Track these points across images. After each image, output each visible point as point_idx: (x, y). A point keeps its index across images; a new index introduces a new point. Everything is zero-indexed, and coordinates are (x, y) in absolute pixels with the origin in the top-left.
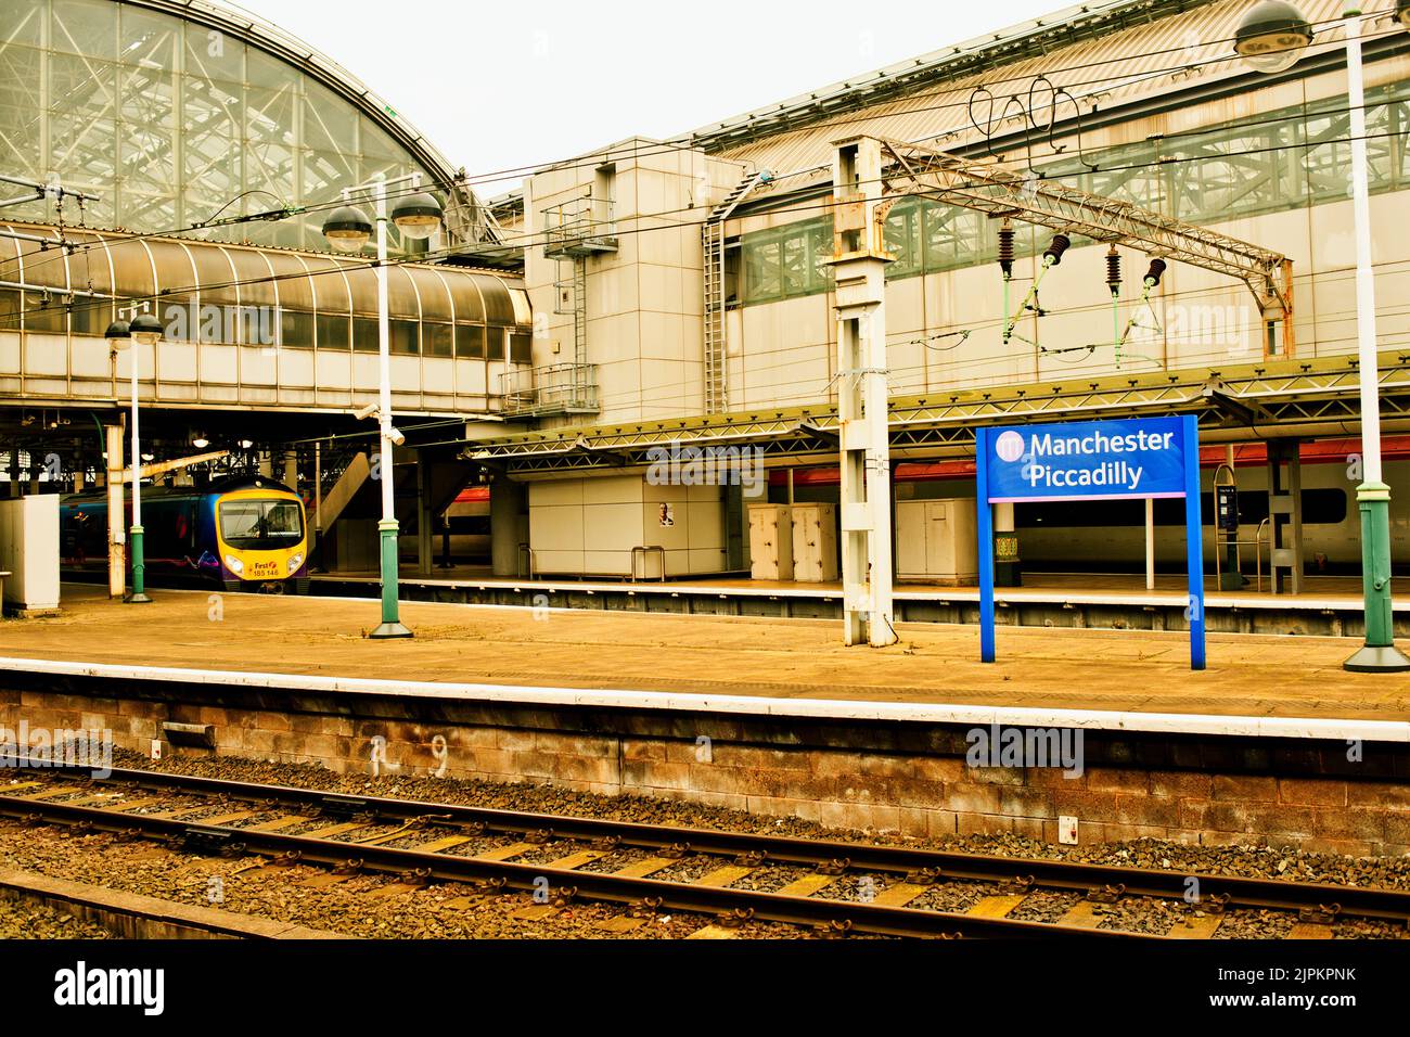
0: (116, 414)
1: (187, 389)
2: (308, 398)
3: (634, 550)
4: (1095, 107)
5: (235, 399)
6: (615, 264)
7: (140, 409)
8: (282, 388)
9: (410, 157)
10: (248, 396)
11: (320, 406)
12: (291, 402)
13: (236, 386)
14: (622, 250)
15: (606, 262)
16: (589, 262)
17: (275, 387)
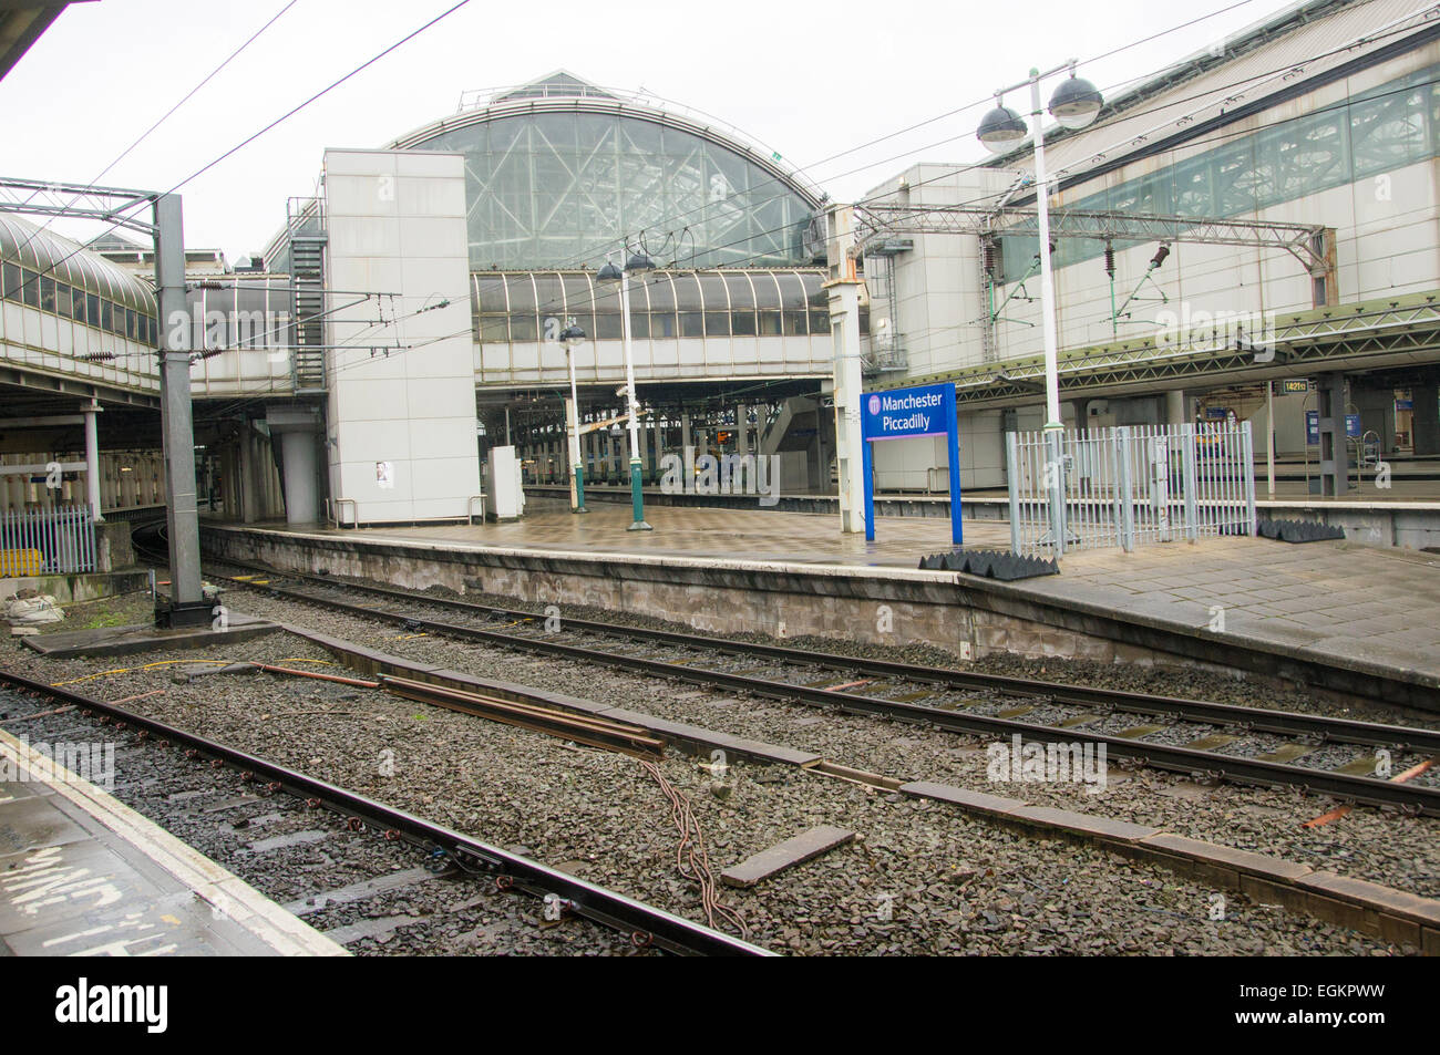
0: (566, 392)
1: (617, 371)
2: (701, 371)
3: (929, 470)
4: (1222, 111)
5: (649, 375)
6: (913, 259)
7: (578, 387)
8: (682, 366)
9: (787, 189)
10: (659, 373)
11: (709, 377)
12: (688, 374)
13: (650, 366)
14: (917, 247)
15: (908, 257)
16: (897, 258)
17: (677, 365)
